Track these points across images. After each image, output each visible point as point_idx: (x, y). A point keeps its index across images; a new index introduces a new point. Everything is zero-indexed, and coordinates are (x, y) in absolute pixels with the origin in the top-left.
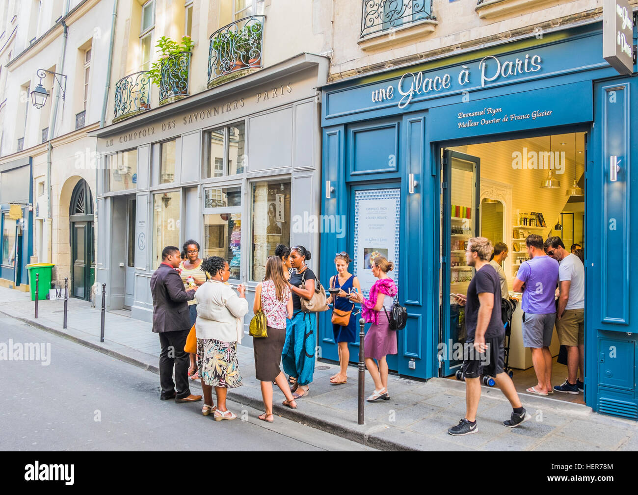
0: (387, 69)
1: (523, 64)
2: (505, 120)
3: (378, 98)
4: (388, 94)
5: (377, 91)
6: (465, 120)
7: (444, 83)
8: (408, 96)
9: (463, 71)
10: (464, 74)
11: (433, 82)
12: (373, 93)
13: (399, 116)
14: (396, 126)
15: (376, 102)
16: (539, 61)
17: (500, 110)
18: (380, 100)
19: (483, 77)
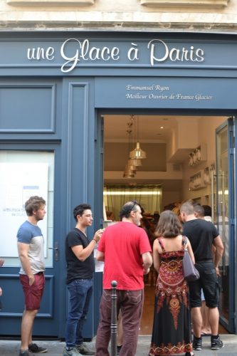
0: (38, 29)
1: (189, 54)
2: (172, 97)
3: (35, 56)
4: (47, 54)
5: (34, 50)
6: (134, 92)
7: (112, 55)
8: (73, 62)
9: (132, 49)
10: (133, 51)
11: (100, 52)
12: (29, 50)
13: (59, 78)
14: (53, 88)
15: (32, 60)
16: (202, 54)
17: (167, 88)
18: (38, 58)
19: (152, 57)
